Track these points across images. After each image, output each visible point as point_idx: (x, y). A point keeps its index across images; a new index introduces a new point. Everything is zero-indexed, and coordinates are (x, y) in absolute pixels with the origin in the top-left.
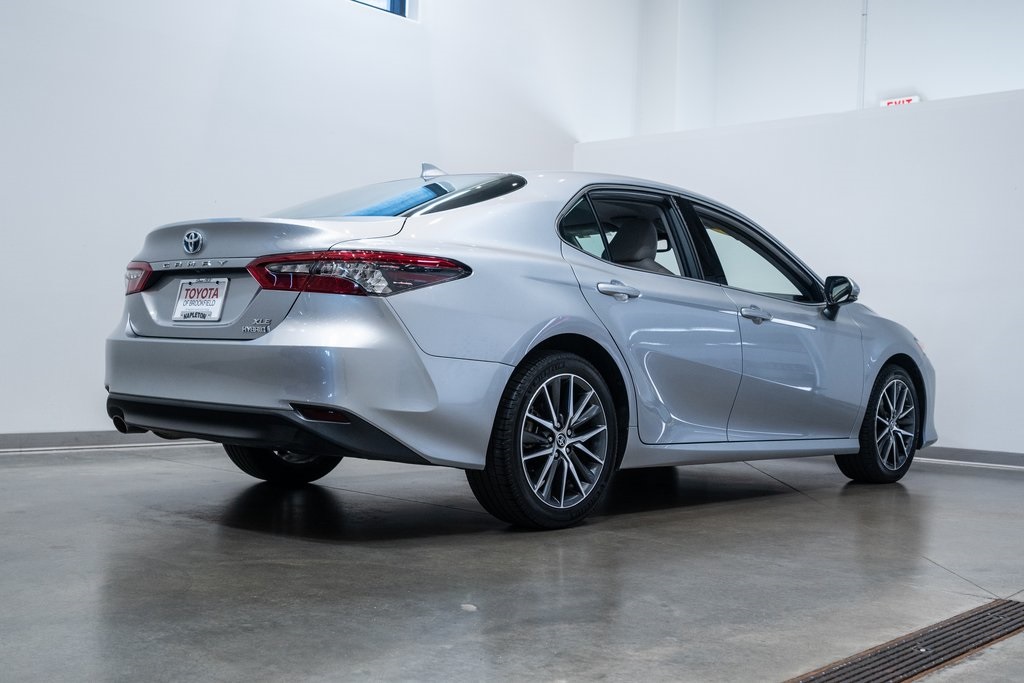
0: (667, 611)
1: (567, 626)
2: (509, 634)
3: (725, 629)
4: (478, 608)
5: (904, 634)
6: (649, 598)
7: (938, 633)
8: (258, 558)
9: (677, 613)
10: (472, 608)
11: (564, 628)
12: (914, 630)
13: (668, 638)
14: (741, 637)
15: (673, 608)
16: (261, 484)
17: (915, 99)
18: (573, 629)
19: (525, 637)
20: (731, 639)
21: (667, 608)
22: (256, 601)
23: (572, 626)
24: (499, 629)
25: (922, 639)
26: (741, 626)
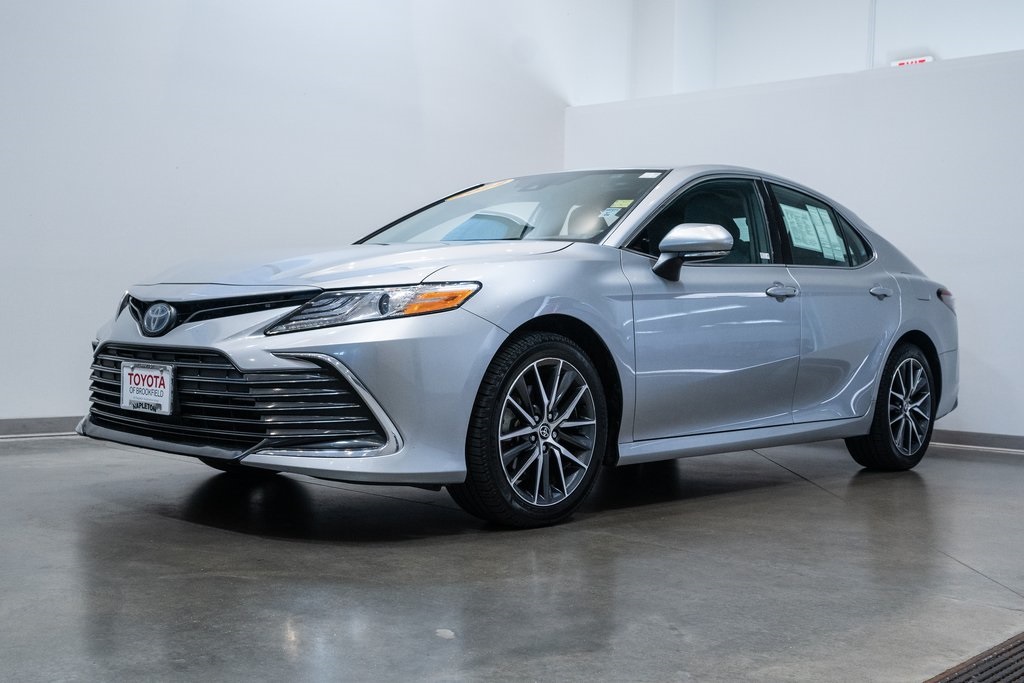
0: (677, 635)
1: (558, 657)
2: (492, 669)
3: (746, 661)
4: (456, 634)
5: (954, 664)
6: (655, 618)
7: (993, 662)
8: (206, 570)
9: (688, 639)
10: (448, 634)
11: (555, 660)
12: (965, 658)
13: (679, 672)
14: (764, 670)
15: (683, 632)
16: (220, 476)
17: (929, 59)
18: (567, 661)
19: (510, 673)
20: (753, 673)
21: (676, 632)
22: (195, 627)
23: (566, 658)
24: (482, 662)
25: (976, 671)
26: (764, 655)
